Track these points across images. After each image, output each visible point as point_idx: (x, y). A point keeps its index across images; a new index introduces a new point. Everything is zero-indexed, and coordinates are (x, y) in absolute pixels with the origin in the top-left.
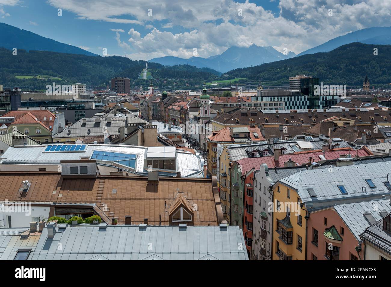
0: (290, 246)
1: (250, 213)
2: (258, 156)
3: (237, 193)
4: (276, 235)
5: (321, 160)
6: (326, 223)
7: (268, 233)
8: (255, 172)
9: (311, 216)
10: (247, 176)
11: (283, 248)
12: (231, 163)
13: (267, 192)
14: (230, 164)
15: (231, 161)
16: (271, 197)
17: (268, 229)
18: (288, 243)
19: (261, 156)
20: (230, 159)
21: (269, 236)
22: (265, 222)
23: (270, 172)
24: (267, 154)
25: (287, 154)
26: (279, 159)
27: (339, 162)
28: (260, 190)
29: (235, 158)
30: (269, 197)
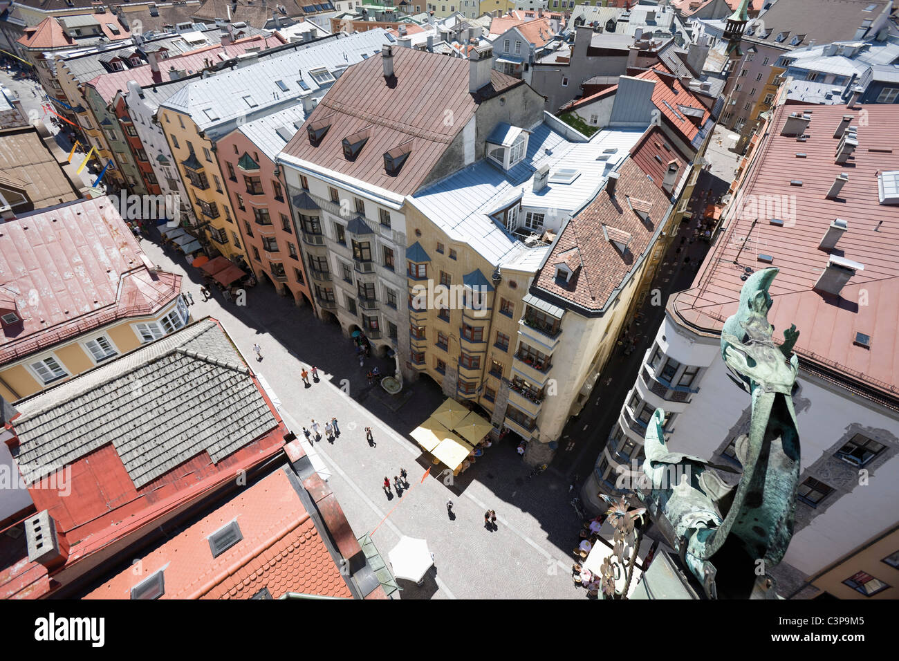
0: (207, 190)
1: (145, 160)
2: (125, 67)
3: (112, 133)
4: (188, 181)
5: (222, 60)
6: (237, 152)
7: (177, 182)
8: (125, 97)
9: (218, 147)
10: (115, 105)
11: (201, 194)
12: (80, 86)
13: (153, 125)
14: (80, 89)
15: (80, 84)
16: (162, 132)
17: (175, 176)
18: (203, 189)
19: (130, 67)
20: (75, 80)
21: (180, 185)
22: (168, 169)
23: (147, 92)
24: (139, 63)
25: (172, 58)
26: (160, 68)
27: (240, 61)
28: (143, 123)
29: (85, 76)
30: (160, 133)
